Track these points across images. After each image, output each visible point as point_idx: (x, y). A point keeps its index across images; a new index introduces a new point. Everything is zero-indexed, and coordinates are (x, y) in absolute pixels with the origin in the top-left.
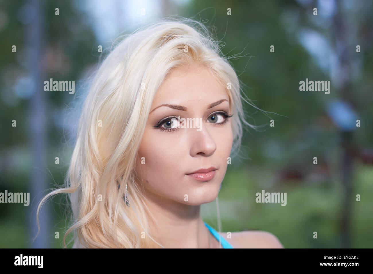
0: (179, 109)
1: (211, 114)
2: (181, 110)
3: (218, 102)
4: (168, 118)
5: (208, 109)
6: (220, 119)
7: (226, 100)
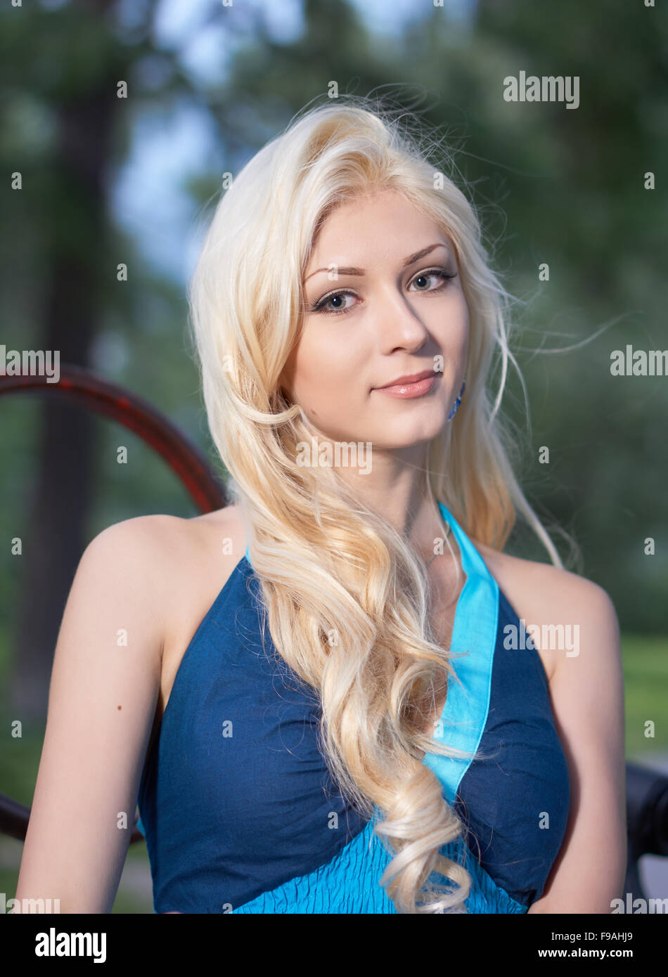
0: (349, 274)
1: (414, 277)
2: (355, 274)
3: (423, 251)
4: (331, 293)
5: (405, 266)
6: (434, 282)
7: (440, 245)
